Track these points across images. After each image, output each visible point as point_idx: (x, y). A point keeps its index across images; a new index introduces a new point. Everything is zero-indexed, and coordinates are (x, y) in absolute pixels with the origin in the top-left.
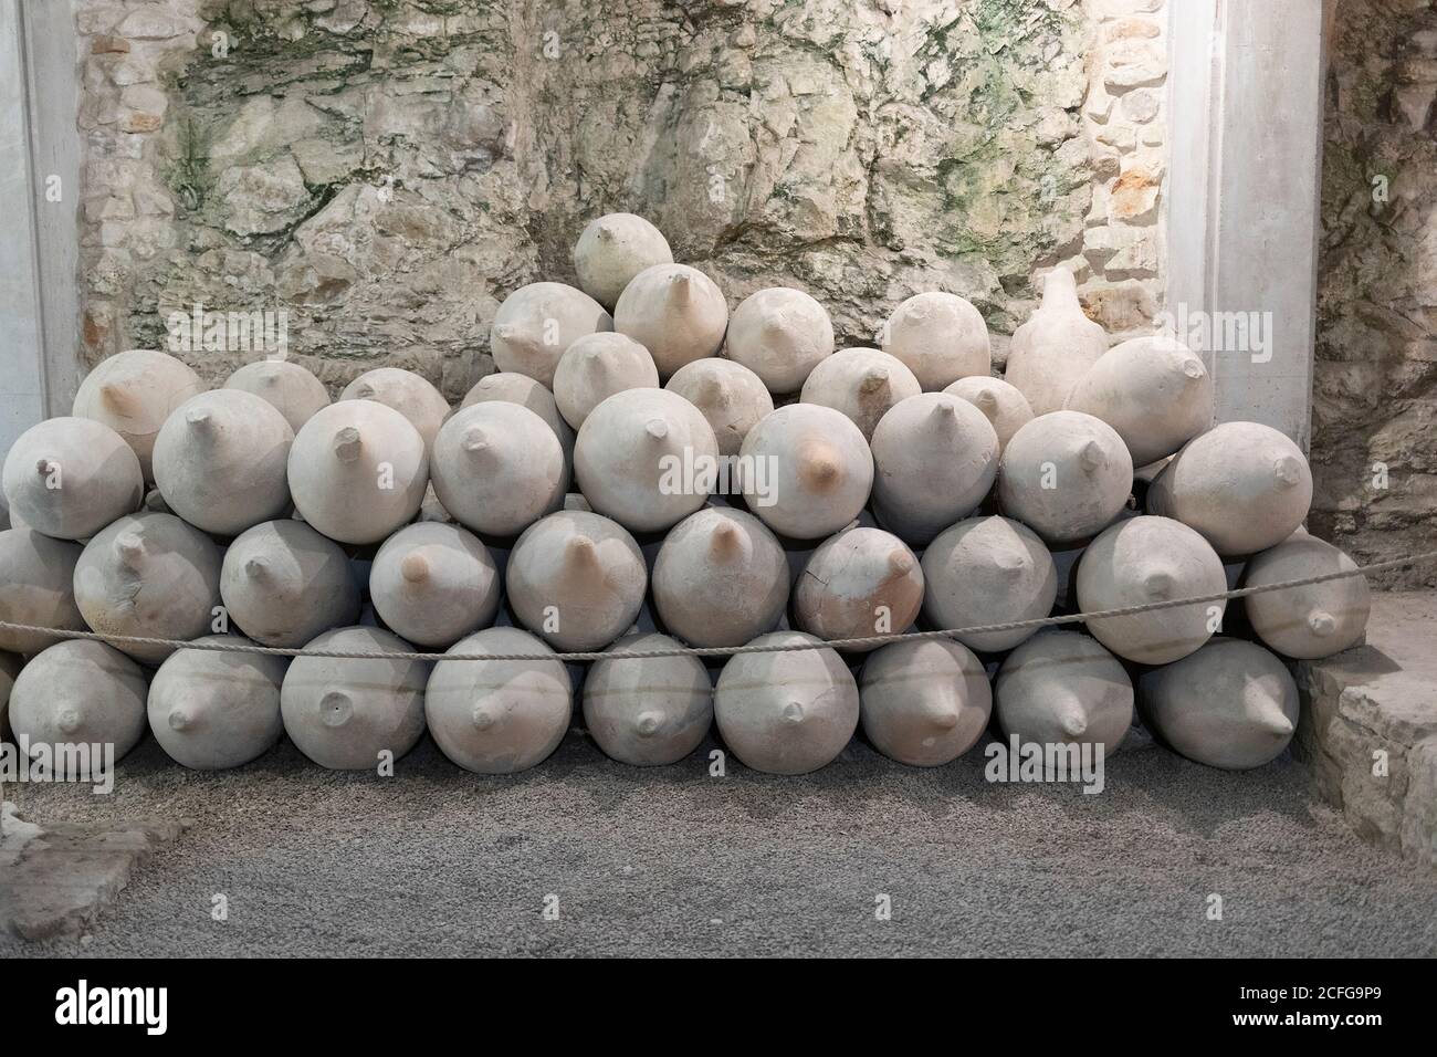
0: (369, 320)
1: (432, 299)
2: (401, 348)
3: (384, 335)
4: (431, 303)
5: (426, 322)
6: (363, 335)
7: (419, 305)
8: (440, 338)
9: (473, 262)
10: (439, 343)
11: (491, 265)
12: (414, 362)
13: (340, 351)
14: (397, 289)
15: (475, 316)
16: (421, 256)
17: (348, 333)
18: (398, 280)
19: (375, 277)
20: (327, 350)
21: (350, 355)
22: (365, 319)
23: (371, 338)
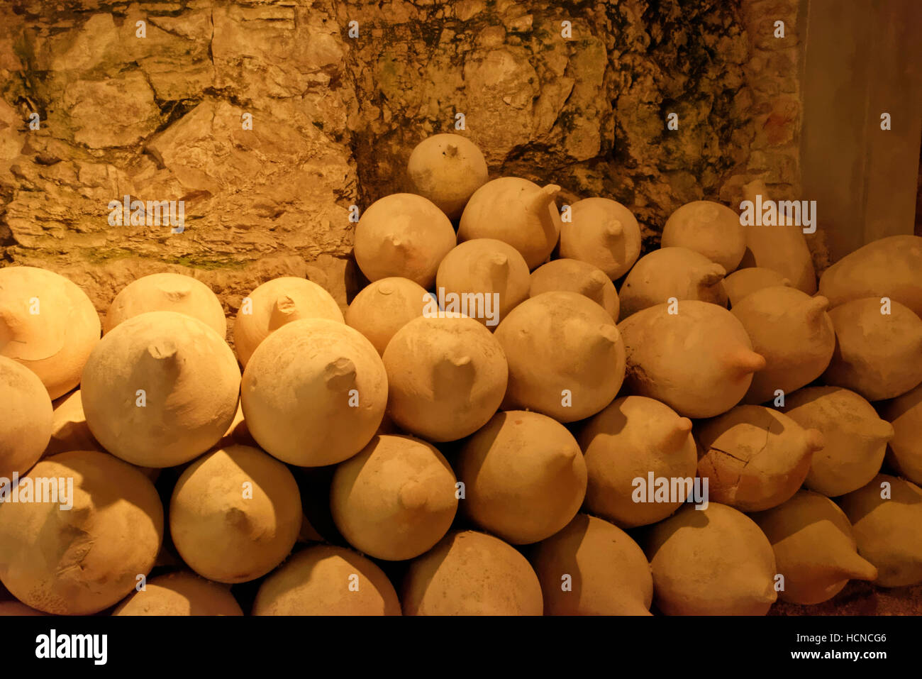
0: (233, 229)
1: (288, 208)
2: (266, 254)
3: (250, 243)
4: (289, 213)
5: (285, 230)
6: (228, 243)
7: (278, 215)
8: (301, 244)
9: (320, 175)
10: (299, 249)
11: (335, 178)
12: (285, 268)
13: (205, 258)
14: (258, 200)
15: (328, 224)
16: (276, 169)
17: (213, 242)
18: (258, 192)
19: (234, 189)
20: (192, 258)
21: (215, 262)
22: (229, 228)
23: (235, 246)
